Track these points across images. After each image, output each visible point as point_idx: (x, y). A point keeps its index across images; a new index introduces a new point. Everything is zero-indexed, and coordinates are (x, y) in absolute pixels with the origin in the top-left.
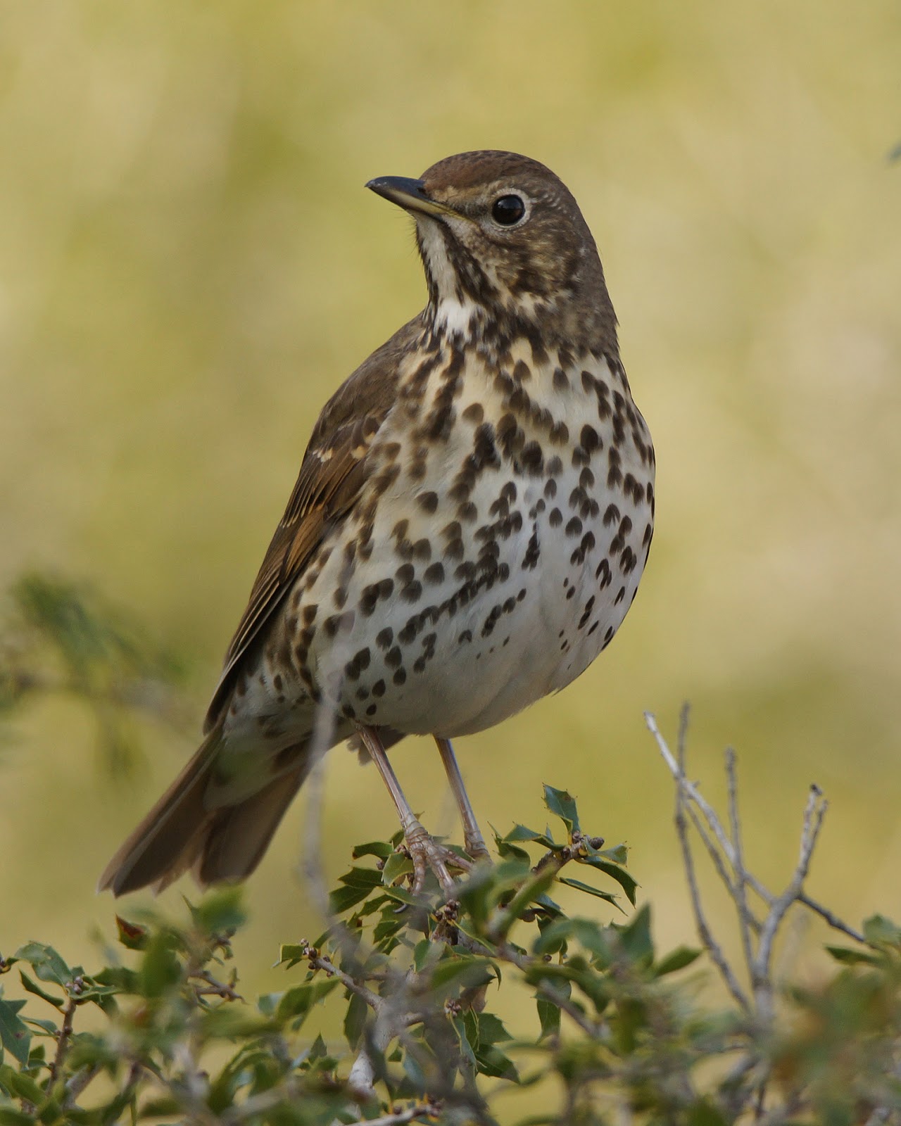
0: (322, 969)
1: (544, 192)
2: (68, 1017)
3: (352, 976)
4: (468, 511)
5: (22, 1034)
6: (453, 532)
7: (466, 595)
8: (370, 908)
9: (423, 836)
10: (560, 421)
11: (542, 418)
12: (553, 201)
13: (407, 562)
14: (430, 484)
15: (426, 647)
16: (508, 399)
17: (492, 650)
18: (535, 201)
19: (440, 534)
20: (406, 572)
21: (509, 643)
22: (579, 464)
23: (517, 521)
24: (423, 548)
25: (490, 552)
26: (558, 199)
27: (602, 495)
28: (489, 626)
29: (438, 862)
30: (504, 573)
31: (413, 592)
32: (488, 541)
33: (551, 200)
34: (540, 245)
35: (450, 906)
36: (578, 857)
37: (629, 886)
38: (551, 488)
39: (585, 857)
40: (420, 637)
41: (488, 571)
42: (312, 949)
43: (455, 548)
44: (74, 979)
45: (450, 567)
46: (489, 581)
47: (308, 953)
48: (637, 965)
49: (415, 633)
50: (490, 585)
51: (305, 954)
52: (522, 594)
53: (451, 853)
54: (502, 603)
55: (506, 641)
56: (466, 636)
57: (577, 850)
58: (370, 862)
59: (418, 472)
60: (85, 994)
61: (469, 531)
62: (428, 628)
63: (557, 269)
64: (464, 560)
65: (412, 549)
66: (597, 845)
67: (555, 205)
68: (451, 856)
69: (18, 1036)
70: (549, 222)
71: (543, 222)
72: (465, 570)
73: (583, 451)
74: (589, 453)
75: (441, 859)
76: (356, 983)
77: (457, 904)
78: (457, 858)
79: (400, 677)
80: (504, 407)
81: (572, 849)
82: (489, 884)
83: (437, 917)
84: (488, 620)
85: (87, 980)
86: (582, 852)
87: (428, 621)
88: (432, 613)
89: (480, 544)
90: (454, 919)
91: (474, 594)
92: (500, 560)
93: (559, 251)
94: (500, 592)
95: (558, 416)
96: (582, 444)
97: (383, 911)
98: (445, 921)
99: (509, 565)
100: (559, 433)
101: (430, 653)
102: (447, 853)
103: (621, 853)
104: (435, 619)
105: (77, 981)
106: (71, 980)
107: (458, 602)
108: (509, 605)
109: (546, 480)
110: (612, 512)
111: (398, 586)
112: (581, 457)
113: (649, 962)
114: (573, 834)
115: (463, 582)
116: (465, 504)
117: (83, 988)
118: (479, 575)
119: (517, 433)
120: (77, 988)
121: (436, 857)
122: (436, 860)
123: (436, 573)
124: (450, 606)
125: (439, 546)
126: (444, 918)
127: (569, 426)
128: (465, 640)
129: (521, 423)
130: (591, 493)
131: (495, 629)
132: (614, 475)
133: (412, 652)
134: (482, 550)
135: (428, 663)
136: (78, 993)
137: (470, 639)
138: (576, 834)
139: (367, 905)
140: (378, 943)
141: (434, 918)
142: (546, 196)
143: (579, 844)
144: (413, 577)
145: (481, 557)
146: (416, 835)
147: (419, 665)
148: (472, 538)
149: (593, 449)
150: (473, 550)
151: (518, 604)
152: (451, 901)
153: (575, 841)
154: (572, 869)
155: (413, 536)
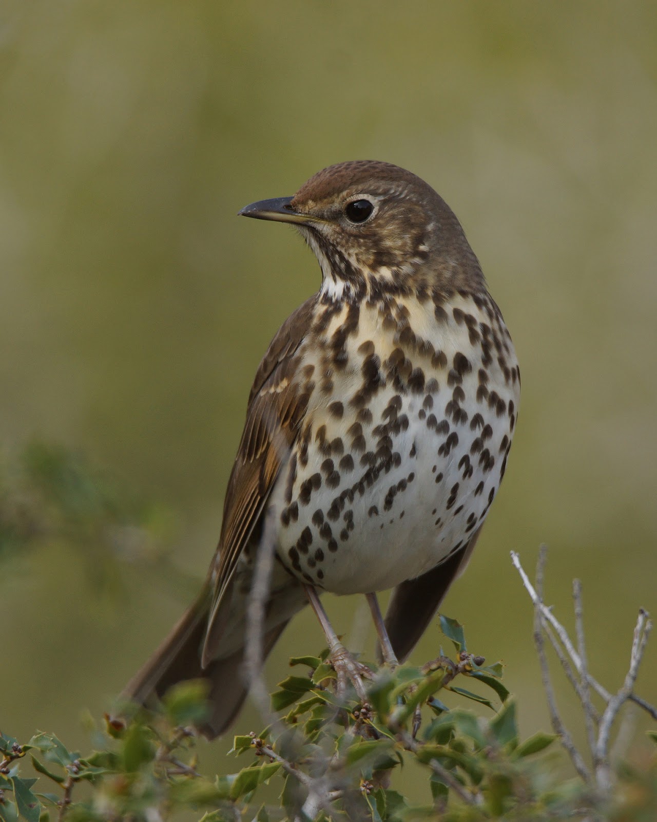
0: (266, 756)
1: (390, 189)
2: (68, 791)
3: (289, 761)
4: (366, 416)
5: (34, 805)
6: (356, 430)
7: (370, 478)
8: (304, 708)
9: (344, 655)
10: (440, 349)
11: (425, 349)
12: (401, 194)
13: (327, 458)
14: (336, 396)
15: (347, 521)
16: (398, 336)
17: (392, 522)
18: (382, 198)
19: (347, 433)
20: (328, 465)
21: (404, 517)
22: (454, 383)
23: (405, 423)
24: (337, 445)
25: (385, 445)
26: (406, 191)
27: (471, 406)
28: (389, 502)
29: (357, 676)
30: (397, 460)
31: (334, 480)
32: (383, 436)
33: (398, 193)
34: (388, 230)
35: (366, 708)
36: (465, 671)
37: (503, 693)
38: (428, 402)
39: (470, 671)
40: (342, 514)
41: (384, 459)
42: (258, 740)
43: (359, 442)
44: (72, 762)
45: (357, 457)
46: (387, 466)
47: (255, 743)
48: (505, 749)
49: (339, 512)
50: (388, 470)
51: (253, 743)
52: (412, 477)
53: (366, 668)
54: (396, 483)
55: (402, 515)
56: (373, 510)
57: (464, 666)
58: (302, 672)
59: (328, 388)
60: (82, 774)
61: (368, 431)
62: (348, 506)
63: (405, 245)
64: (366, 452)
65: (330, 447)
66: (479, 663)
67: (403, 196)
68: (366, 670)
69: (31, 806)
70: (395, 211)
71: (390, 212)
72: (368, 458)
73: (456, 373)
74: (460, 374)
75: (359, 674)
76: (293, 766)
77: (371, 707)
78: (371, 673)
79: (333, 546)
80: (395, 342)
81: (461, 664)
82: (391, 686)
83: (356, 716)
84: (387, 497)
85: (83, 763)
86: (468, 668)
87: (346, 501)
88: (348, 494)
89: (377, 439)
90: (369, 718)
91: (376, 477)
92: (394, 450)
93: (404, 231)
94: (395, 475)
95: (438, 346)
96: (455, 368)
97: (314, 711)
98: (362, 720)
99: (400, 454)
100: (439, 360)
101: (350, 525)
102: (363, 669)
103: (498, 668)
104: (351, 499)
105: (75, 763)
106: (71, 763)
107: (365, 484)
108: (402, 485)
109: (425, 396)
110: (478, 419)
111: (324, 477)
112: (455, 378)
113: (514, 746)
114: (460, 654)
115: (367, 467)
116: (362, 411)
117: (80, 769)
118: (379, 461)
119: (406, 362)
120: (75, 769)
121: (355, 672)
122: (355, 674)
123: (347, 463)
124: (360, 487)
125: (347, 442)
126: (361, 717)
127: (446, 352)
128: (374, 515)
129: (409, 354)
130: (461, 405)
131: (394, 504)
132: (482, 392)
133: (337, 527)
134: (379, 443)
135: (350, 533)
136: (76, 773)
137: (377, 513)
138: (463, 654)
139: (301, 706)
140: (309, 735)
141: (353, 717)
142: (392, 191)
143: (465, 662)
144: (333, 469)
145: (378, 449)
146: (339, 654)
147: (344, 535)
148: (370, 434)
149: (464, 371)
150: (372, 444)
151: (409, 484)
152: (366, 704)
153: (462, 659)
154: (460, 681)
155: (330, 437)
